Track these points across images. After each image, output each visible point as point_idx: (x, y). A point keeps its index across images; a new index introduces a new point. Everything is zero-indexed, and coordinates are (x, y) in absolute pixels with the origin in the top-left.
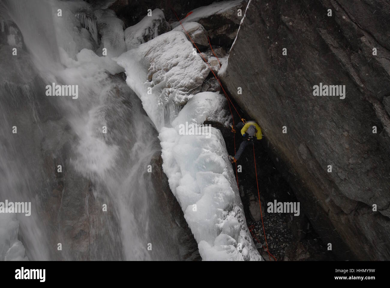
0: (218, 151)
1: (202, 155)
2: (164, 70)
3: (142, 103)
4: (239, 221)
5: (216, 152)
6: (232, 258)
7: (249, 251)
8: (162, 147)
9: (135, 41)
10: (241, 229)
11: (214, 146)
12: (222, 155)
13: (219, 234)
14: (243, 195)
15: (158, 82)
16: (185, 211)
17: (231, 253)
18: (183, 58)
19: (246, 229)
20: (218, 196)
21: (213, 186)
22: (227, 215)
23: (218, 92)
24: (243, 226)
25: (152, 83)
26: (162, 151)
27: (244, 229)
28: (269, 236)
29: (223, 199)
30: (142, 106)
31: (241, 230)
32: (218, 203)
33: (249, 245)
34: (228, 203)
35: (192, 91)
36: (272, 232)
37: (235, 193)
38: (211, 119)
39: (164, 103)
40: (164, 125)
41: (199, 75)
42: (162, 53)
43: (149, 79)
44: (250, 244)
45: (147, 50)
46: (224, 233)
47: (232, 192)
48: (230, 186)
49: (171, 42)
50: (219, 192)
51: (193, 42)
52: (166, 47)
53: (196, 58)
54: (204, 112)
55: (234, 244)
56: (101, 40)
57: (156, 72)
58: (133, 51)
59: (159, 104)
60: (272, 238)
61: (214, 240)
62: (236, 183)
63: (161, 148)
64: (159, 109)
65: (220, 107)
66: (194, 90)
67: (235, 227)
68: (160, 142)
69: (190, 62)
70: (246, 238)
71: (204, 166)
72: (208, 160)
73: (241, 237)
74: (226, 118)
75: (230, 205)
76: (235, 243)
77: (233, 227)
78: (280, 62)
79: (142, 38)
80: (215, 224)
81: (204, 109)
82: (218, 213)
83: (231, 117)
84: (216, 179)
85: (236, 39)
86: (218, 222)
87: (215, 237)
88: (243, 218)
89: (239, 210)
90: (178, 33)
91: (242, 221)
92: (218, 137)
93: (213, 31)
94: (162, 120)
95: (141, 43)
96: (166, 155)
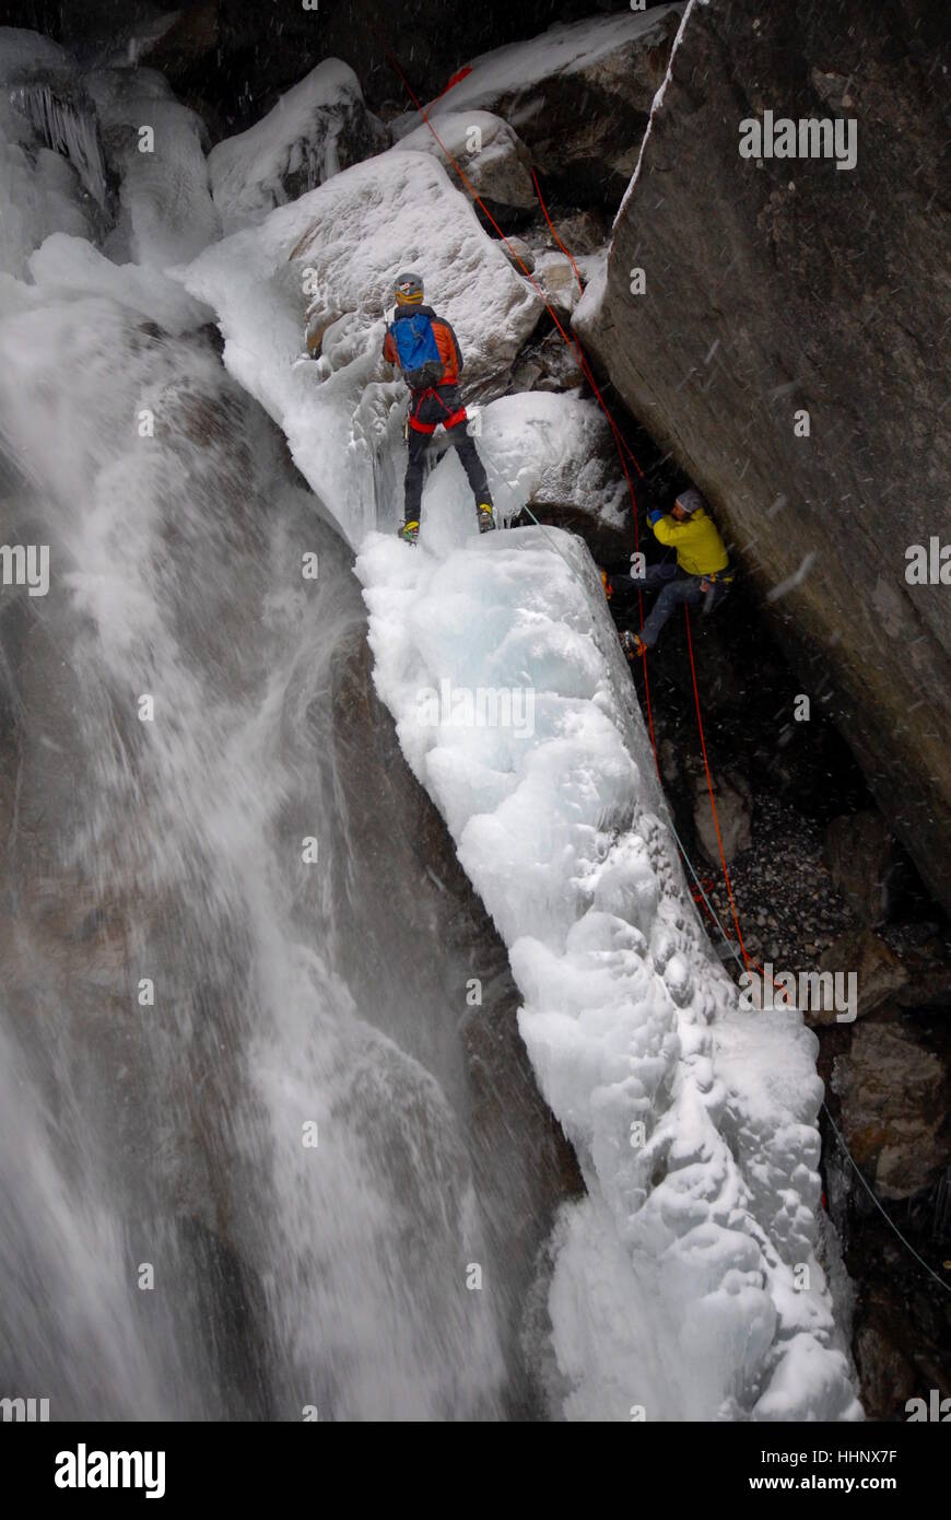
0: (577, 617)
1: (517, 633)
2: (367, 309)
3: (289, 444)
4: (655, 868)
5: (568, 621)
6: (629, 993)
7: (689, 969)
8: (368, 606)
9: (250, 195)
10: (664, 893)
11: (559, 599)
12: (591, 631)
13: (584, 913)
14: (671, 774)
15: (345, 359)
16: (459, 837)
17: (624, 975)
18: (438, 261)
19: (681, 895)
20: (578, 779)
21: (558, 745)
22: (612, 846)
23: (575, 392)
24: (670, 883)
25: (322, 362)
26: (371, 620)
27: (674, 893)
28: (766, 917)
29: (594, 790)
30: (287, 454)
31: (660, 898)
32: (576, 806)
33: (691, 947)
34: (614, 804)
35: (476, 390)
36: (778, 903)
37: (642, 769)
38: (548, 495)
39: (368, 439)
40: (374, 524)
41: (502, 328)
42: (355, 244)
43: (309, 350)
44: (696, 945)
45: (296, 232)
46: (601, 911)
47: (629, 765)
48: (621, 742)
49: (387, 196)
50: (582, 765)
51: (477, 195)
52: (372, 217)
53: (486, 261)
54: (523, 471)
55: (635, 948)
56: (117, 194)
57: (334, 318)
58: (245, 235)
59: (353, 443)
60: (774, 923)
61: (564, 934)
62: (645, 732)
63: (368, 612)
64: (355, 466)
65: (582, 448)
66: (484, 386)
67: (641, 887)
68: (362, 588)
69: (465, 277)
70: (680, 926)
71: (524, 673)
72: (538, 651)
73: (664, 920)
74: (606, 492)
75: (623, 810)
76: (639, 944)
77: (633, 888)
78: (803, 263)
79: (278, 184)
80: (569, 877)
81: (519, 458)
82: (579, 841)
83: (623, 487)
84: (571, 719)
85: (636, 175)
86: (580, 873)
87: (570, 925)
88: (671, 856)
89: (657, 828)
90: (415, 157)
91: (667, 865)
92: (574, 566)
93: (552, 148)
94: (365, 507)
95: (276, 205)
96: (386, 635)
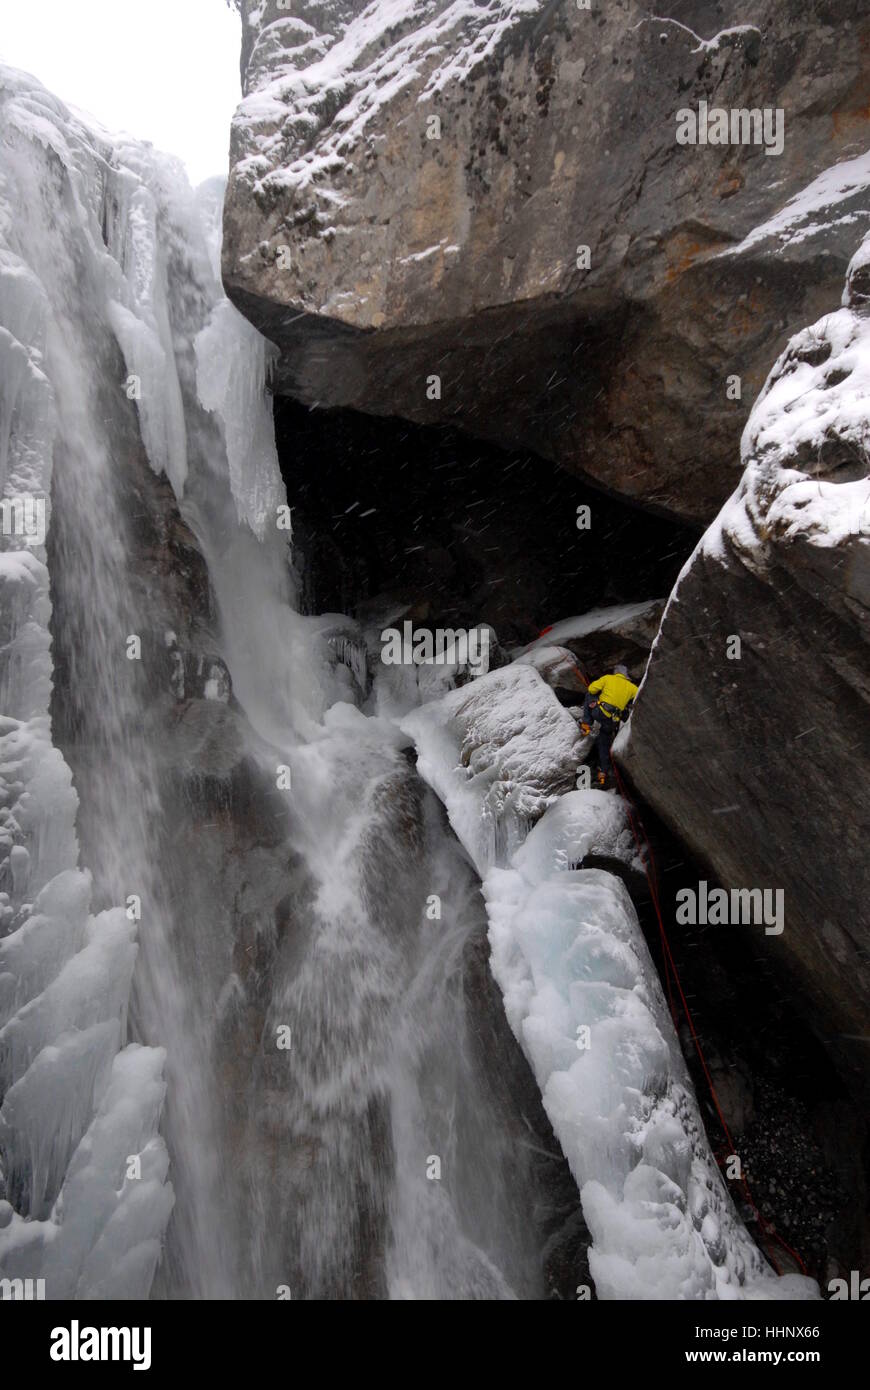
0: (620, 931)
1: (581, 939)
2: (495, 742)
3: (448, 813)
4: (687, 1131)
5: (615, 933)
6: (674, 1245)
7: (720, 1228)
8: (489, 914)
9: (437, 685)
10: (694, 1154)
11: (608, 917)
12: (630, 941)
13: (636, 1165)
14: (690, 1054)
15: (482, 768)
16: (544, 1086)
17: (670, 1229)
18: (534, 719)
19: (708, 1157)
20: (626, 1050)
21: (611, 1023)
22: (653, 1108)
23: (614, 791)
24: (699, 1146)
25: (469, 769)
26: (490, 923)
27: (702, 1156)
28: (775, 1186)
29: (638, 1060)
30: (446, 818)
31: (693, 1159)
32: (625, 1071)
33: (720, 1208)
34: (652, 1073)
35: (555, 787)
36: (783, 1174)
37: (670, 1046)
38: (599, 850)
39: (494, 813)
40: (494, 863)
41: (570, 753)
42: (491, 708)
43: (463, 762)
44: (723, 1206)
45: (460, 702)
46: (649, 1165)
47: (661, 1042)
48: (654, 1024)
49: (509, 686)
50: (629, 1040)
51: (555, 686)
52: (500, 696)
53: (561, 719)
54: (583, 835)
55: (677, 1202)
56: (372, 684)
57: (477, 746)
58: (433, 705)
59: (484, 814)
60: (782, 1192)
61: (622, 1182)
62: (670, 1016)
63: (488, 918)
64: (484, 827)
65: (618, 823)
66: (560, 785)
67: (678, 1147)
68: (485, 902)
69: (549, 727)
70: (709, 1186)
71: (587, 967)
72: (596, 952)
73: (697, 1179)
74: (634, 851)
75: (660, 1079)
76: (679, 1198)
77: (672, 1148)
78: (747, 725)
79: (452, 679)
80: (623, 1132)
81: (581, 828)
82: (629, 1100)
83: (644, 848)
84: (619, 1004)
85: (644, 678)
86: (631, 1129)
87: (625, 1175)
88: (696, 1122)
89: (684, 1096)
90: (523, 668)
91: (695, 1130)
92: (617, 895)
93: (595, 664)
94: (490, 852)
95: (450, 689)
96: (499, 933)
